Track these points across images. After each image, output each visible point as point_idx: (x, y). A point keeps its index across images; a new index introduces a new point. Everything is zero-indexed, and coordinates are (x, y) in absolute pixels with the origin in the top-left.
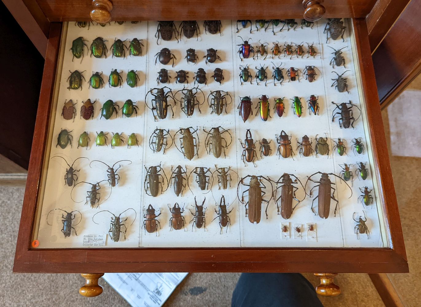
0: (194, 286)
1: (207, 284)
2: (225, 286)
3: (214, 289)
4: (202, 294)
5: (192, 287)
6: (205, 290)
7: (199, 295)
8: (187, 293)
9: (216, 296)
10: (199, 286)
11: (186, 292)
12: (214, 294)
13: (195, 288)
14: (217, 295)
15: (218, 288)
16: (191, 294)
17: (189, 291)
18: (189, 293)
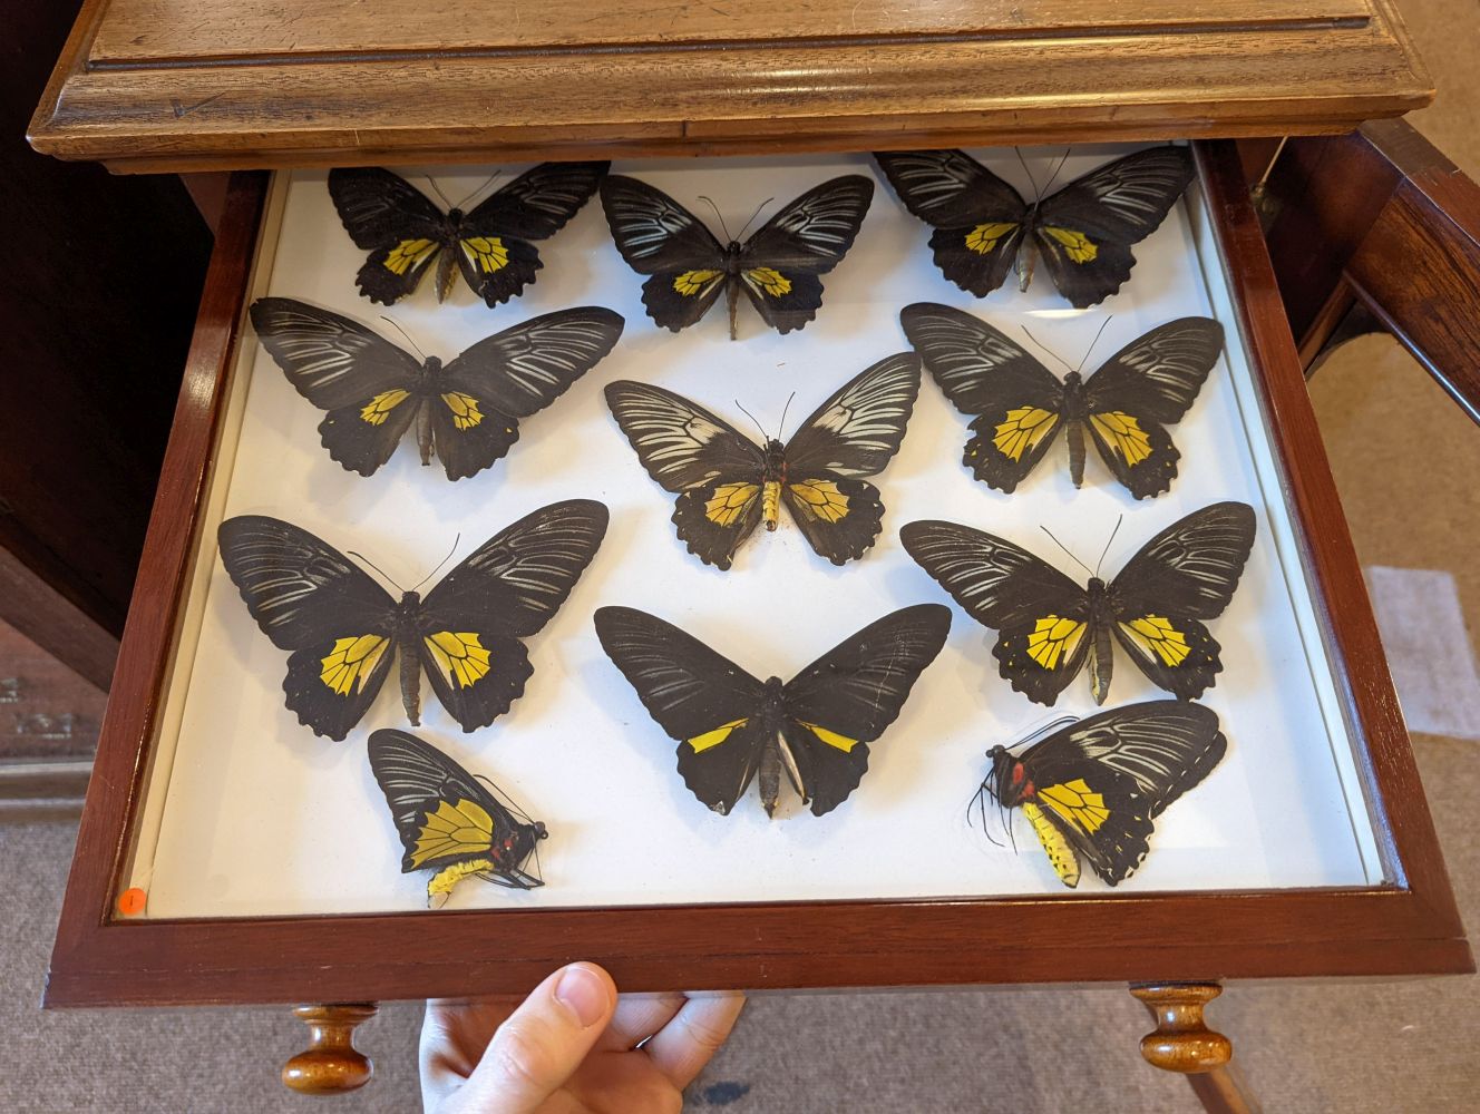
0: (717, 1080)
1: (752, 1074)
2: (797, 1078)
3: (770, 1086)
4: (739, 1100)
5: (714, 1084)
6: (746, 1089)
7: (731, 1104)
8: (700, 1100)
9: (775, 1106)
10: (728, 1080)
11: (697, 1096)
12: (769, 1101)
13: (720, 1086)
14: (779, 1104)
15: (780, 1083)
16: (711, 1102)
17: (705, 1093)
18: (705, 1100)
